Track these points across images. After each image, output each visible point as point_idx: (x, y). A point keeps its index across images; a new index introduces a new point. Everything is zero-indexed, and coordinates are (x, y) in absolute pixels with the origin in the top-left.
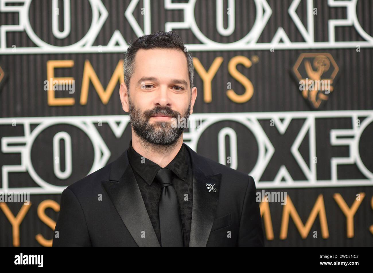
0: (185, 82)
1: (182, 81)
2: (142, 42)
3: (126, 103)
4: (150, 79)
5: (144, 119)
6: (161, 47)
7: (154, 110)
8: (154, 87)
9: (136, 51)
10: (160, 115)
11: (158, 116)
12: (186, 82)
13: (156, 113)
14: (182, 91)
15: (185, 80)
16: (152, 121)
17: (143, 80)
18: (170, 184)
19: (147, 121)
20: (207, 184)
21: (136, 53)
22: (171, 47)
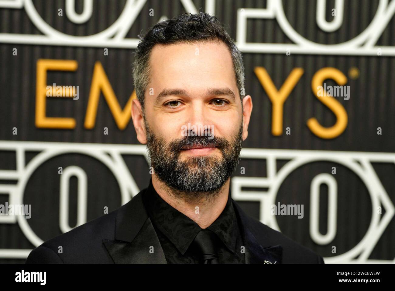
0: (229, 92)
1: (226, 91)
2: (158, 33)
3: (142, 129)
4: (176, 93)
5: (171, 155)
6: (188, 40)
7: (185, 139)
8: (183, 104)
9: (151, 49)
10: (195, 147)
11: (191, 149)
12: (232, 91)
13: (189, 145)
14: (227, 107)
15: (231, 89)
16: (184, 157)
17: (164, 94)
18: (214, 256)
19: (176, 157)
20: (265, 261)
21: (151, 51)
22: (204, 38)
